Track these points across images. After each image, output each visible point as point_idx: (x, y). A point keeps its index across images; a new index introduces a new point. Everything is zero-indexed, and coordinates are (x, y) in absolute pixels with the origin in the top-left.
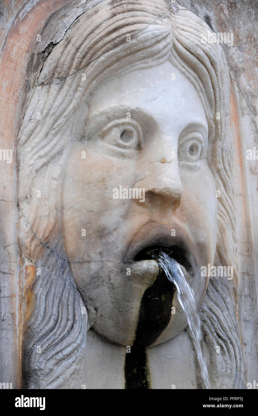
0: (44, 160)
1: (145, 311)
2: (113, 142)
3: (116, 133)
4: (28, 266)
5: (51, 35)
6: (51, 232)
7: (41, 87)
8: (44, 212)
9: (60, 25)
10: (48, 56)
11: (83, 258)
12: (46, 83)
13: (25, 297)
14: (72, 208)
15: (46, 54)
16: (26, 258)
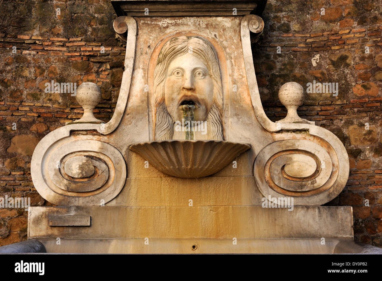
0: (159, 83)
3: (176, 73)
6: (161, 100)
8: (159, 95)
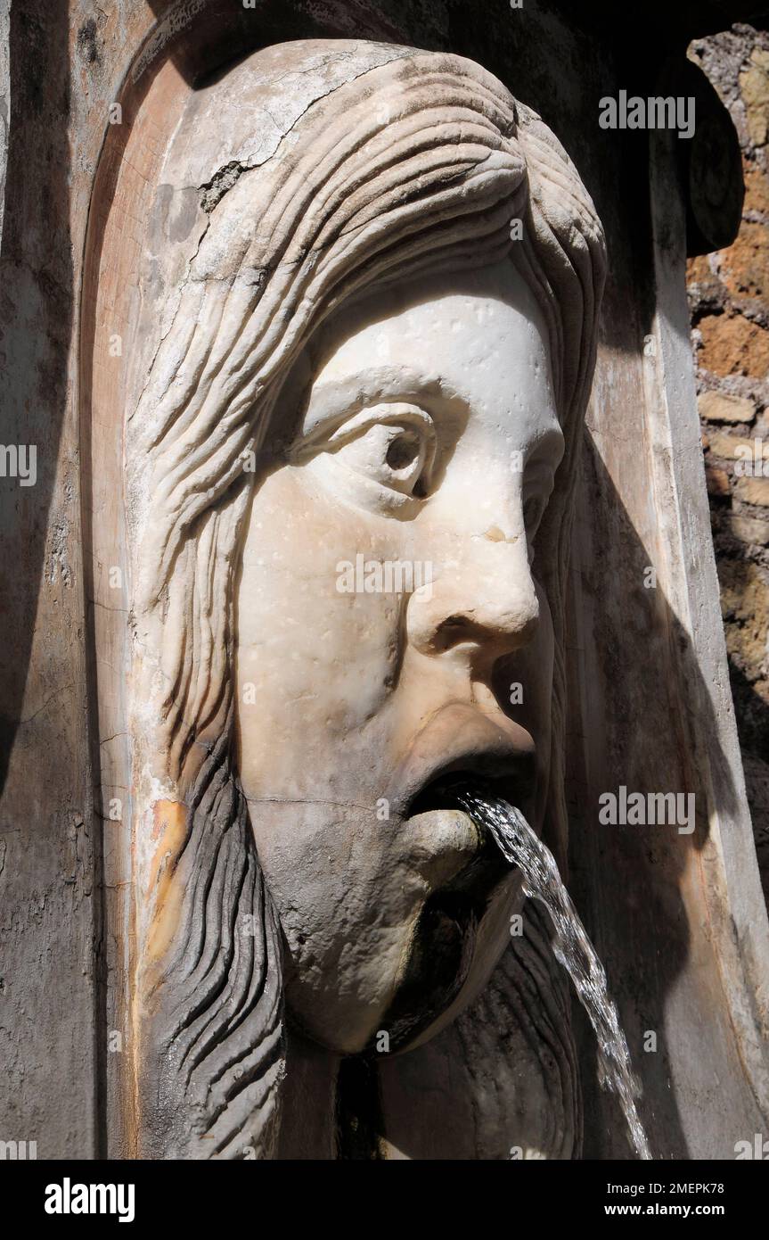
1: (421, 953)
2: (369, 466)
4: (161, 803)
5: (230, 142)
7: (202, 285)
9: (257, 116)
10: (220, 200)
11: (284, 791)
12: (219, 276)
13: (150, 891)
14: (261, 643)
15: (214, 193)
16: (155, 779)
